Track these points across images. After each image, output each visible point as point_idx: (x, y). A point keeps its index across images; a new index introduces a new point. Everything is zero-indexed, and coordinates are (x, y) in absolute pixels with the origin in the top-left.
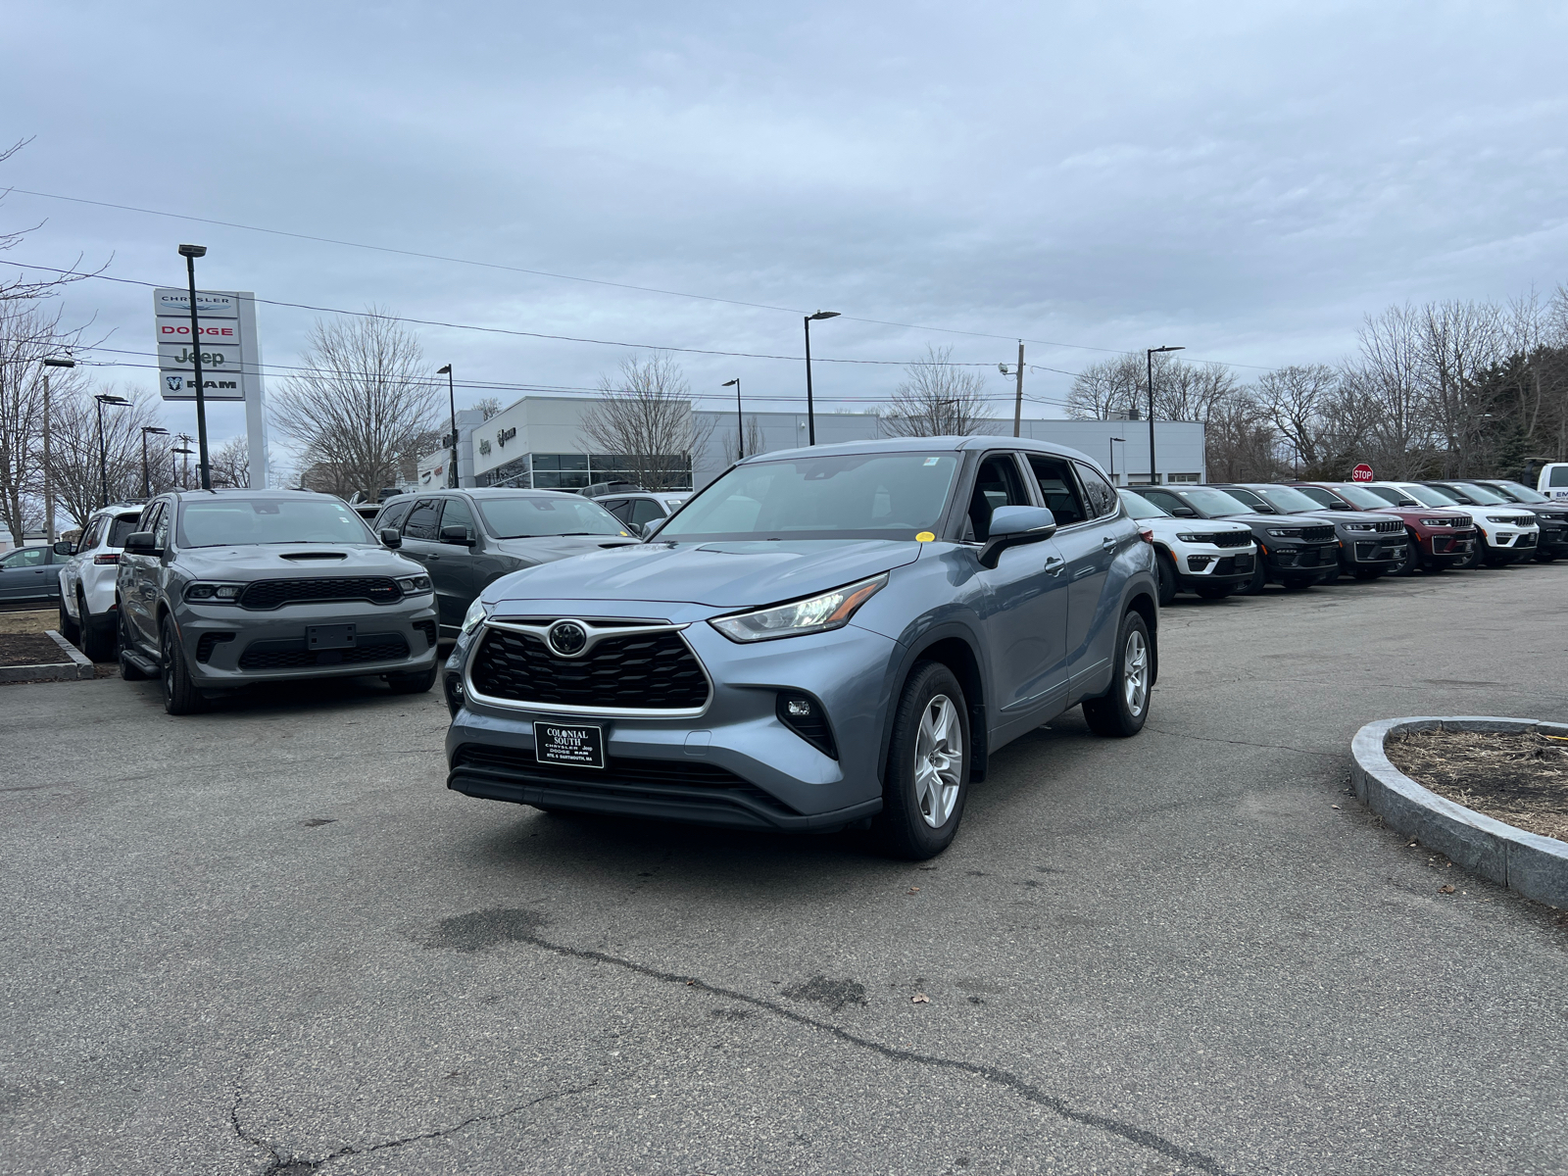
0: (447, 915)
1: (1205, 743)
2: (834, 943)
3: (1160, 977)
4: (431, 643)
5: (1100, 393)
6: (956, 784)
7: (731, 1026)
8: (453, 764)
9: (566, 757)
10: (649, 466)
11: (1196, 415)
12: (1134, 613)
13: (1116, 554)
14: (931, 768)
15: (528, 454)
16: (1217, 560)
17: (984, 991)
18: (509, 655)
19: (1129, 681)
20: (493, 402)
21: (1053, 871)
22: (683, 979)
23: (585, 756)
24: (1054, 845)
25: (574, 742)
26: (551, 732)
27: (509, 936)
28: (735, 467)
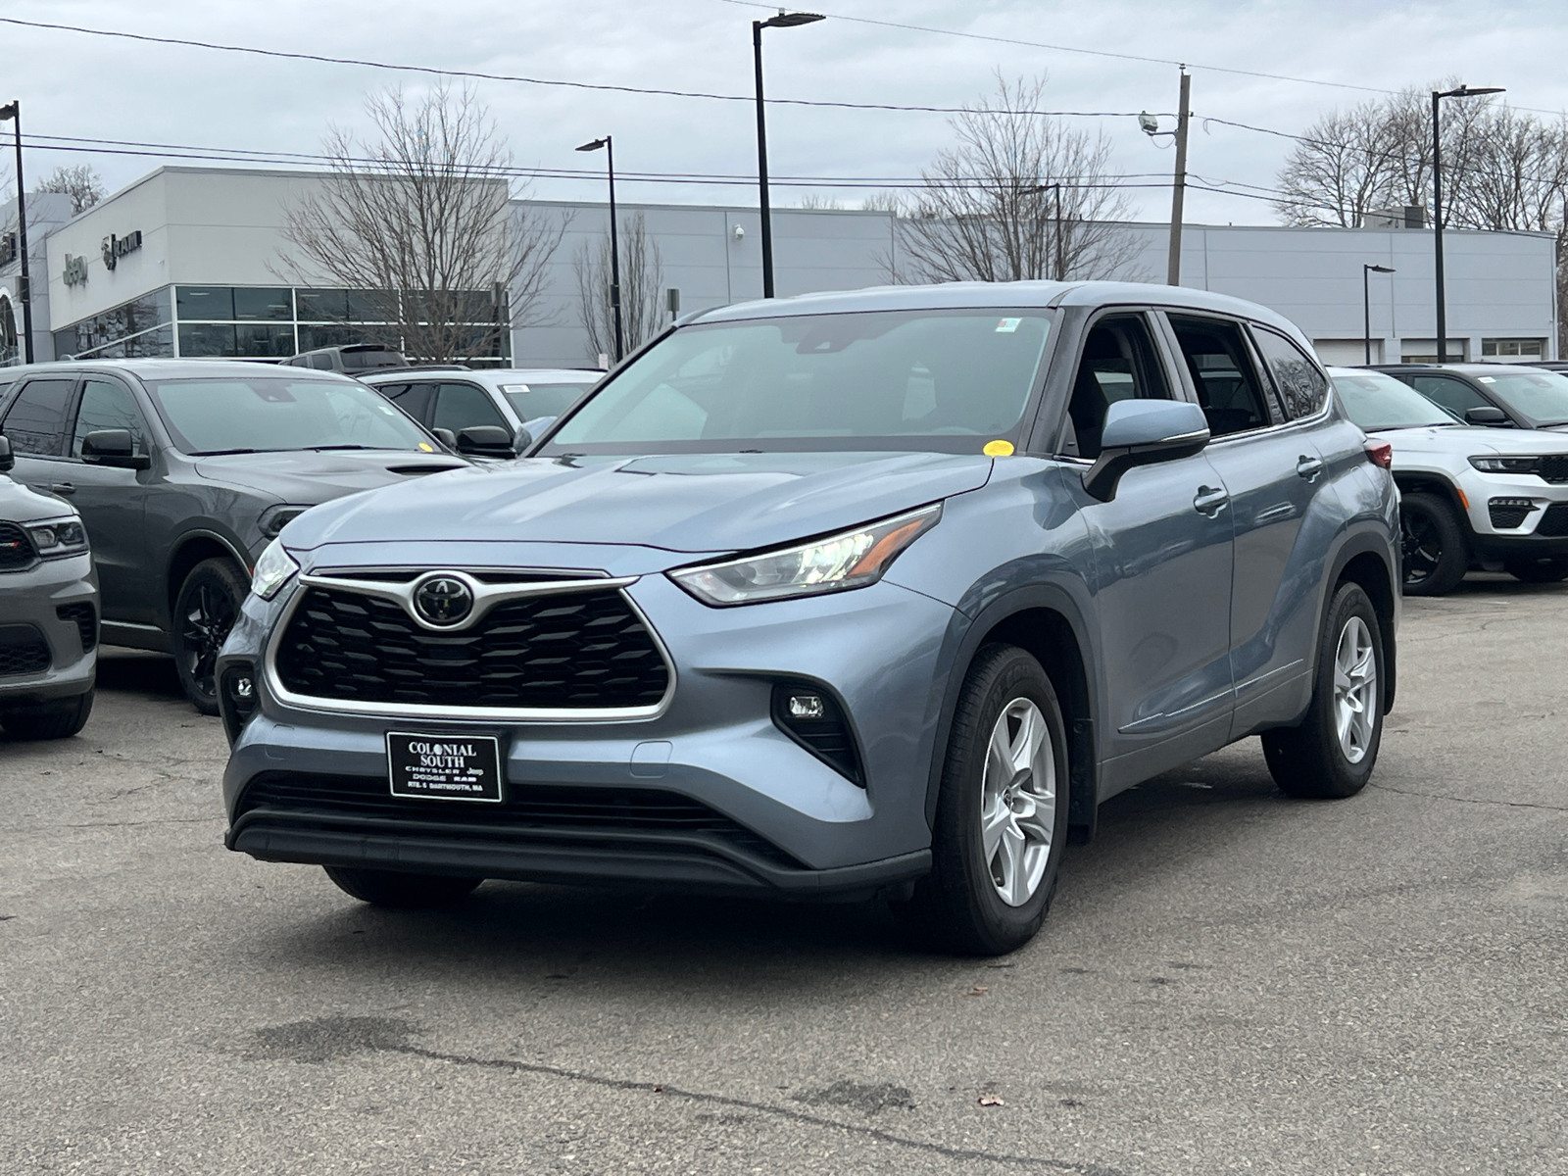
0: (262, 1026)
1: (1468, 806)
2: (863, 1047)
3: (1336, 1078)
4: (88, 644)
5: (1346, 170)
6: (1045, 842)
7: (726, 1130)
8: (237, 811)
9: (440, 786)
10: (426, 314)
11: (1542, 218)
12: (1352, 587)
13: (1320, 482)
14: (1006, 811)
15: (167, 287)
16: (1543, 507)
17: (1083, 1093)
18: (343, 630)
19: (1343, 703)
20: (80, 175)
21: (1194, 967)
22: (648, 1086)
23: (471, 784)
24: (1198, 937)
25: (453, 762)
26: (415, 748)
27: (368, 1045)
28: (673, 330)
